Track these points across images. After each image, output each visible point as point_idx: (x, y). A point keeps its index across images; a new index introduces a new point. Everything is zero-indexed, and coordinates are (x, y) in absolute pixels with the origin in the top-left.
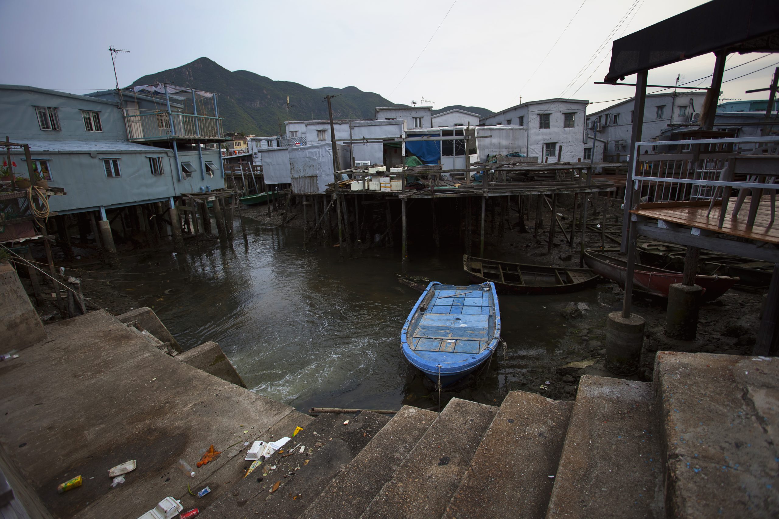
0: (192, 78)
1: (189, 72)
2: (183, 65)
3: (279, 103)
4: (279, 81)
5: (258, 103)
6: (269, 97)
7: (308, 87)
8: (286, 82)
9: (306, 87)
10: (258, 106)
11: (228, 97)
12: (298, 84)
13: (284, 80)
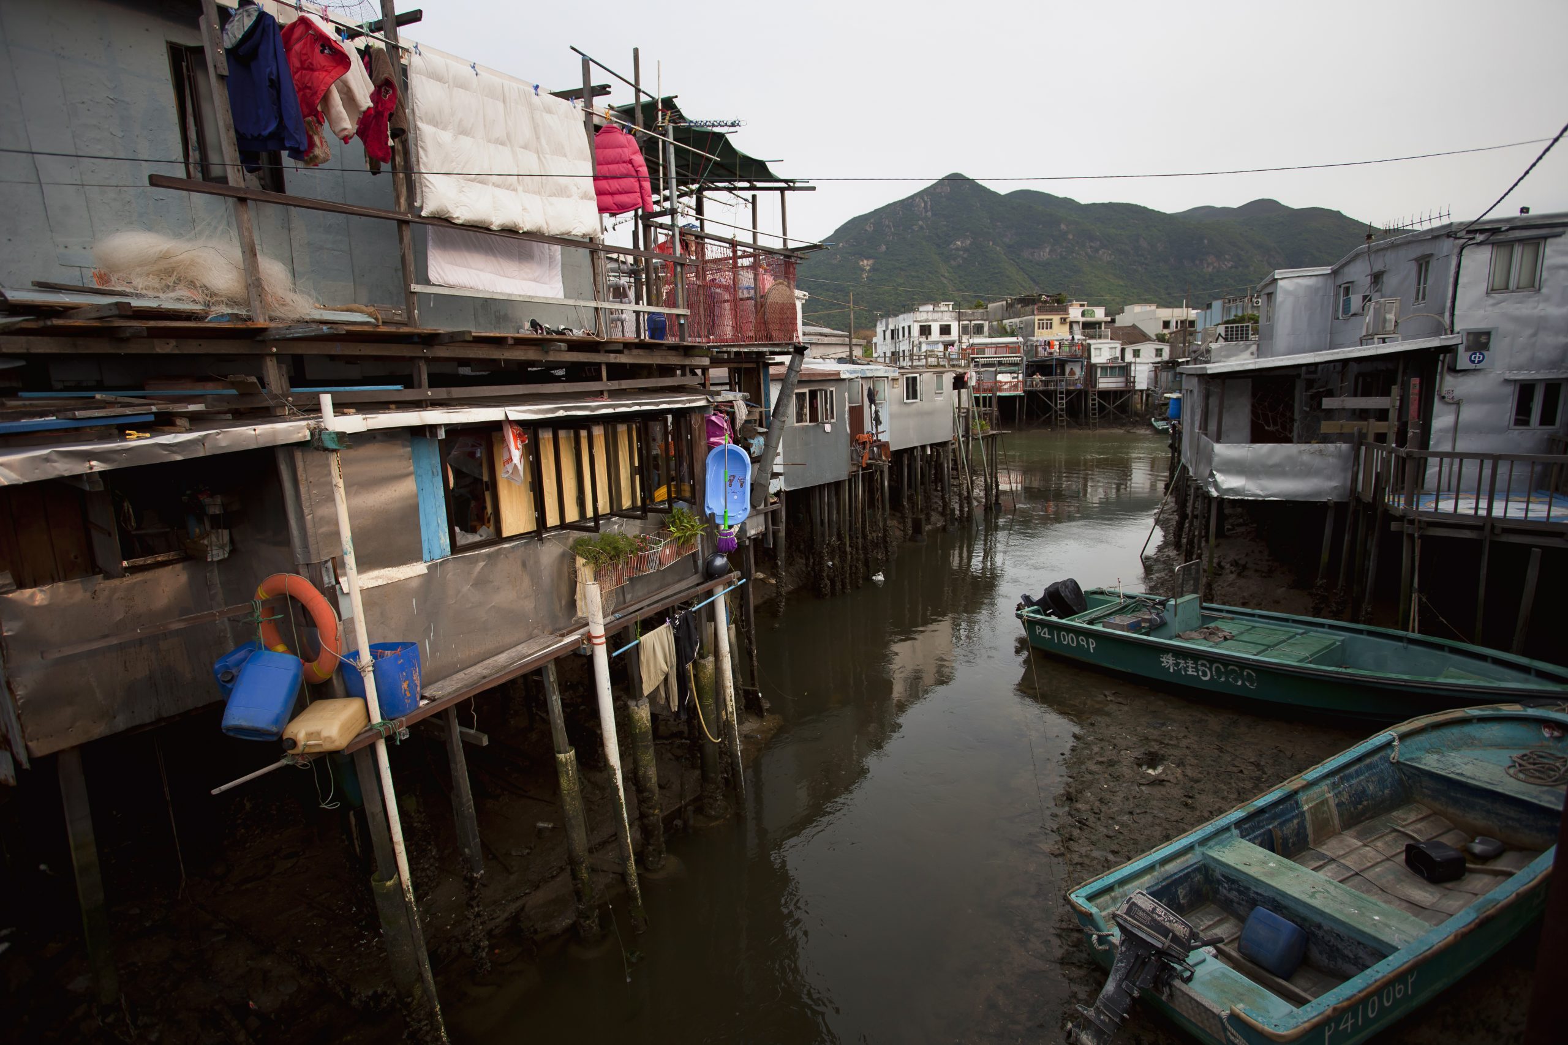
0: (929, 214)
1: (926, 203)
2: (916, 192)
3: (1091, 247)
4: (1094, 204)
5: (1048, 250)
6: (1071, 237)
7: (1156, 209)
8: (1110, 203)
9: (1153, 211)
10: (1047, 256)
11: (991, 243)
12: (1136, 206)
13: (1106, 201)
